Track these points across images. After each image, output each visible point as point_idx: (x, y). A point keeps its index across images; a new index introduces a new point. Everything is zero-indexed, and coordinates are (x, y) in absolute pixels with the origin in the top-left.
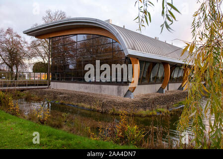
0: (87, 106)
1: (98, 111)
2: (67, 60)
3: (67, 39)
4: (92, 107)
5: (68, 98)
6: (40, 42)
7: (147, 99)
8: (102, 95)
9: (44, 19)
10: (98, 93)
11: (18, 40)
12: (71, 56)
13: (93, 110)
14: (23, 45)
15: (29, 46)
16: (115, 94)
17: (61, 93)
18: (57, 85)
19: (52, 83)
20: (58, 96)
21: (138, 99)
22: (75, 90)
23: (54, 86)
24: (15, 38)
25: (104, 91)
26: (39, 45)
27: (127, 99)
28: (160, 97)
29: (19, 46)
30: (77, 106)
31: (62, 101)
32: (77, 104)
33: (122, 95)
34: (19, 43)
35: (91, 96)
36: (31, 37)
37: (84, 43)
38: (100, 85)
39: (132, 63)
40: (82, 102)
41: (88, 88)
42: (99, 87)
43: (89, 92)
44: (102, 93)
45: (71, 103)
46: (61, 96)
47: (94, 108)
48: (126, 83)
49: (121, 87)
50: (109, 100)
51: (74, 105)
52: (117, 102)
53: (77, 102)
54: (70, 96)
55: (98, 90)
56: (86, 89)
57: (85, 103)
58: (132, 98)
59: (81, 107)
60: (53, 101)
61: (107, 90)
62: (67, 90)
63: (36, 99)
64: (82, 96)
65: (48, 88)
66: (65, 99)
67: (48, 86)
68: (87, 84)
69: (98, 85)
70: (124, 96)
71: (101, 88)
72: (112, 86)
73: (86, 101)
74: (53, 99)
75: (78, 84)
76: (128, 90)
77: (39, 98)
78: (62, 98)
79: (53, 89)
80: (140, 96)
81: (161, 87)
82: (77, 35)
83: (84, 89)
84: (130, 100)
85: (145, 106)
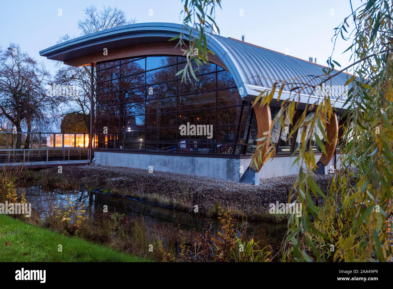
0: (165, 200)
1: (185, 210)
2: (130, 107)
3: (129, 65)
4: (175, 201)
5: (128, 185)
6: (74, 73)
8: (195, 178)
9: (81, 25)
10: (188, 172)
11: (31, 68)
12: (138, 100)
13: (175, 208)
14: (40, 79)
15: (53, 79)
16: (222, 175)
17: (114, 175)
18: (106, 158)
19: (97, 154)
20: (108, 180)
21: (270, 186)
23: (101, 160)
24: (24, 64)
25: (199, 169)
26: (73, 78)
27: (246, 186)
29: (33, 80)
30: (144, 199)
31: (114, 190)
32: (144, 195)
33: (236, 178)
34: (33, 74)
35: (173, 179)
36: (56, 62)
37: (163, 72)
38: (191, 158)
39: (256, 112)
40: (154, 191)
41: (167, 162)
42: (190, 161)
43: (171, 171)
44: (196, 173)
45: (133, 195)
46: (114, 179)
47: (179, 204)
48: (244, 153)
49: (234, 162)
50: (208, 188)
51: (138, 198)
52: (226, 191)
53: (145, 192)
54: (131, 180)
55: (189, 167)
56: (165, 165)
57: (160, 194)
58: (256, 184)
59: (152, 202)
60: (97, 190)
61: (205, 168)
62: (127, 168)
63: (65, 187)
64: (155, 180)
65: (89, 164)
66: (121, 185)
67: (89, 159)
68: (166, 156)
69: (188, 157)
70: (240, 180)
71: (194, 164)
72: (216, 159)
73: (163, 190)
74: (98, 186)
75: (149, 155)
76: (249, 168)
77: (70, 183)
78: (115, 184)
79: (99, 165)
80: (274, 181)
81: (319, 163)
82: (146, 57)
83: (161, 165)
84: (253, 188)
85: (282, 201)
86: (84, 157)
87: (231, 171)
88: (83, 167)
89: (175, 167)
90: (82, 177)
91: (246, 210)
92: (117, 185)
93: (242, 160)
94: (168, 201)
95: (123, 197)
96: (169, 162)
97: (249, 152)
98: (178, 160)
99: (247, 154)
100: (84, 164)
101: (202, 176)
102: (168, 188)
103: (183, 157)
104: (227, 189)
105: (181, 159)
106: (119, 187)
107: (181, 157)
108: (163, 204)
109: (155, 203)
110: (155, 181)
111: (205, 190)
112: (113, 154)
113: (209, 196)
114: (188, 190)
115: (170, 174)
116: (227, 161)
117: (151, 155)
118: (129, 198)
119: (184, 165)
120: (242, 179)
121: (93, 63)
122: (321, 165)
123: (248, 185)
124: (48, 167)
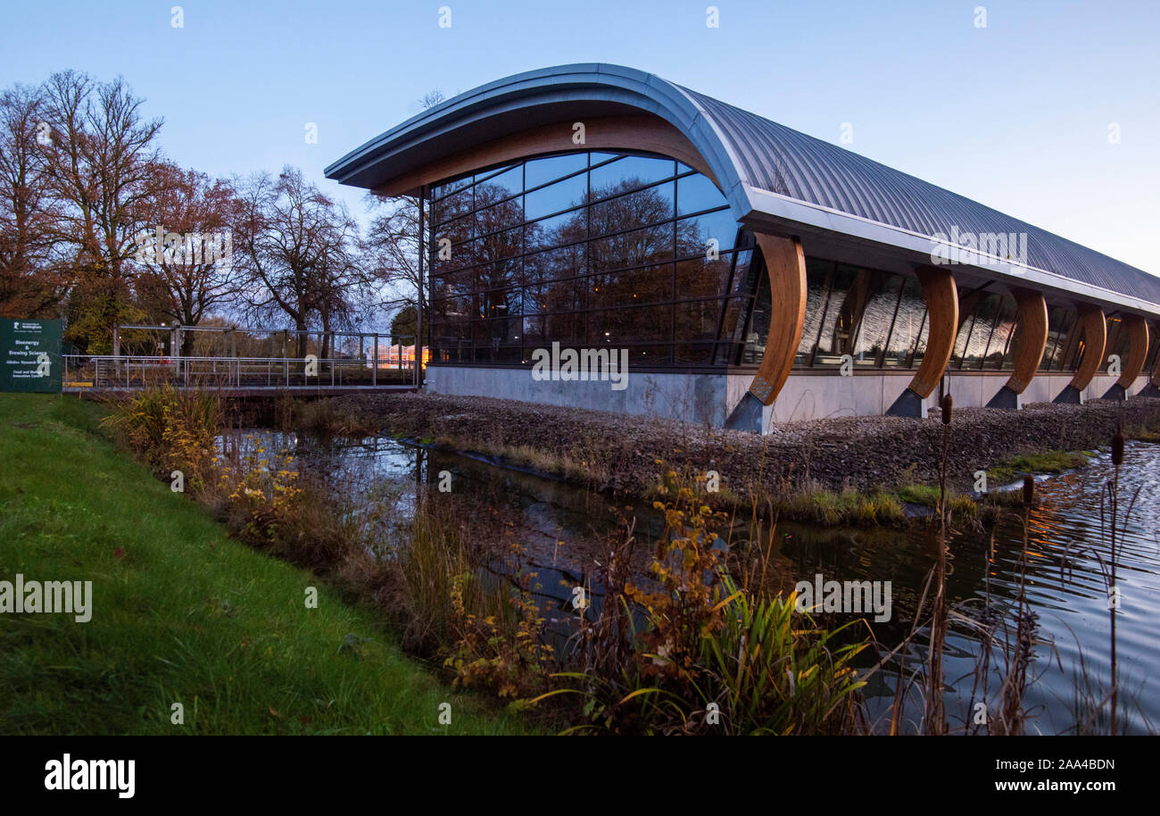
1: (592, 485)
4: (568, 464)
5: (475, 428)
7: (839, 440)
8: (624, 418)
10: (610, 407)
13: (569, 480)
16: (684, 411)
17: (453, 409)
18: (447, 378)
19: (433, 371)
20: (438, 418)
21: (794, 438)
22: (518, 397)
23: (437, 383)
24: (310, 206)
25: (633, 399)
27: (742, 435)
28: (909, 434)
30: (503, 458)
31: (444, 438)
32: (503, 449)
33: (718, 419)
35: (575, 418)
39: (768, 262)
40: (526, 441)
41: (565, 386)
43: (574, 405)
44: (627, 409)
45: (480, 448)
46: (449, 417)
47: (577, 472)
48: (737, 363)
49: (712, 382)
50: (650, 439)
51: (490, 457)
52: (691, 446)
53: (506, 443)
54: (485, 419)
55: (611, 396)
56: (561, 392)
57: (538, 448)
58: (765, 433)
59: (518, 466)
60: (411, 438)
62: (485, 398)
63: (349, 429)
64: (534, 421)
65: (414, 391)
66: (460, 430)
67: (416, 384)
70: (725, 425)
72: (670, 377)
73: (546, 440)
74: (414, 431)
76: (748, 395)
77: (361, 424)
78: (449, 427)
79: (434, 393)
80: (805, 427)
81: (907, 391)
82: (524, 163)
83: (553, 391)
84: (757, 440)
85: (832, 470)
86: (409, 382)
87: (704, 403)
88: (401, 396)
89: (582, 396)
90: (388, 413)
91: (742, 490)
92: (453, 428)
93: (731, 379)
94: (553, 463)
95: (460, 453)
97: (747, 362)
99: (743, 365)
100: (406, 391)
101: (638, 413)
102: (557, 435)
104: (695, 441)
106: (456, 434)
108: (541, 470)
109: (526, 466)
111: (642, 442)
112: (460, 370)
113: (650, 454)
114: (603, 440)
115: (569, 410)
116: (698, 382)
118: (472, 457)
119: (601, 390)
120: (732, 422)
121: (423, 187)
122: (911, 396)
123: (744, 433)
124: (330, 395)
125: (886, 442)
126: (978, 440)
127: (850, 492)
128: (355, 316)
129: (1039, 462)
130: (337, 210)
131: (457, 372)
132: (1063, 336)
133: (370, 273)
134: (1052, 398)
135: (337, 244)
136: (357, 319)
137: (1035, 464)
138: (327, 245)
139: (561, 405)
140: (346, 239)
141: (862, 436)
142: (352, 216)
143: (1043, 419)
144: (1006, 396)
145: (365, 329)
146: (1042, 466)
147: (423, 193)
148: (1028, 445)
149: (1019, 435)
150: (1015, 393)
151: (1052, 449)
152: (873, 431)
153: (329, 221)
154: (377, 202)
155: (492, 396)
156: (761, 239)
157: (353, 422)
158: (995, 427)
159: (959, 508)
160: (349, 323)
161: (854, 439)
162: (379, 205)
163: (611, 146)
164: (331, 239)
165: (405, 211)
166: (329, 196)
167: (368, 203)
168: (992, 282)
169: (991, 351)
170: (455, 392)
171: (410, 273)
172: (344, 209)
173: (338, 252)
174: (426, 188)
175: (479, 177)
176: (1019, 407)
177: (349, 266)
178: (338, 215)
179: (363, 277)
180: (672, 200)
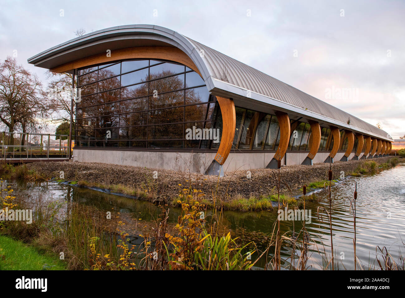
0: (128, 190)
1: (149, 200)
4: (139, 192)
5: (97, 177)
8: (163, 171)
11: (25, 79)
13: (139, 199)
14: (32, 88)
17: (86, 168)
18: (83, 155)
19: (76, 152)
20: (79, 173)
21: (232, 178)
22: (116, 163)
23: (78, 157)
24: (19, 75)
25: (167, 164)
27: (211, 177)
28: (273, 175)
30: (109, 189)
31: (82, 181)
32: (110, 186)
33: (202, 170)
38: (160, 153)
39: (221, 108)
40: (120, 182)
41: (138, 158)
42: (159, 156)
43: (141, 166)
44: (165, 167)
45: (99, 186)
46: (84, 172)
47: (143, 194)
48: (210, 148)
49: (200, 156)
50: (174, 179)
51: (104, 189)
52: (192, 182)
53: (111, 183)
54: (101, 173)
55: (158, 162)
56: (136, 160)
57: (126, 185)
58: (220, 176)
59: (116, 193)
61: (173, 162)
62: (101, 163)
63: (35, 178)
65: (67, 160)
66: (90, 178)
67: (68, 157)
68: (137, 152)
69: (158, 153)
70: (205, 173)
71: (163, 159)
72: (183, 154)
73: (129, 181)
74: (68, 178)
75: (121, 151)
76: (214, 161)
77: (41, 175)
78: (84, 177)
79: (77, 161)
80: (236, 173)
81: (273, 159)
82: (121, 62)
83: (132, 160)
84: (217, 179)
85: (246, 190)
86: (65, 156)
87: (196, 165)
88: (61, 163)
89: (145, 162)
90: (55, 170)
91: (211, 199)
92: (86, 177)
93: (207, 154)
94: (132, 191)
95: (90, 188)
96: (139, 157)
97: (214, 147)
98: (147, 156)
99: (212, 149)
100: (63, 160)
101: (169, 169)
102: (134, 179)
103: (153, 152)
104: (193, 180)
105: (150, 155)
106: (87, 179)
107: (151, 153)
108: (127, 195)
109: (120, 193)
110: (123, 174)
111: (171, 181)
112: (89, 151)
113: (174, 186)
115: (139, 168)
116: (194, 155)
117: (123, 152)
118: (95, 189)
119: (153, 160)
120: (208, 172)
121: (75, 70)
122: (275, 161)
123: (213, 176)
124: (26, 162)
125: (266, 179)
126: (298, 177)
127: (252, 198)
128: (38, 126)
129: (318, 184)
130: (32, 77)
131: (88, 152)
132: (326, 138)
133: (47, 107)
134: (323, 161)
135: (32, 93)
136: (40, 128)
137: (317, 185)
138: (26, 93)
139: (136, 166)
140: (36, 91)
141: (257, 176)
142: (39, 80)
143: (320, 169)
144: (308, 161)
145: (43, 132)
146: (319, 186)
147: (74, 72)
148: (315, 179)
149: (312, 175)
150: (311, 159)
151: (323, 180)
152: (261, 174)
153: (28, 82)
154: (52, 75)
155: (104, 162)
156: (218, 99)
157: (38, 175)
158: (304, 172)
159: (291, 202)
160: (36, 129)
161: (254, 178)
162: (53, 76)
163: (159, 58)
164: (28, 90)
165: (65, 79)
166: (29, 71)
167: (48, 75)
168: (301, 118)
169: (302, 144)
170: (87, 161)
171: (66, 107)
172: (36, 77)
173: (32, 96)
174: (76, 70)
175: (100, 67)
176: (312, 165)
177: (37, 103)
178: (32, 80)
179: (43, 108)
180: (184, 81)
